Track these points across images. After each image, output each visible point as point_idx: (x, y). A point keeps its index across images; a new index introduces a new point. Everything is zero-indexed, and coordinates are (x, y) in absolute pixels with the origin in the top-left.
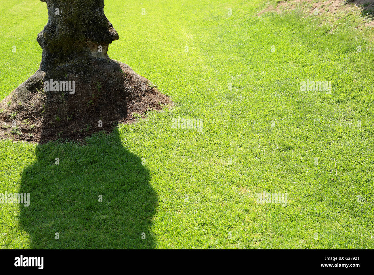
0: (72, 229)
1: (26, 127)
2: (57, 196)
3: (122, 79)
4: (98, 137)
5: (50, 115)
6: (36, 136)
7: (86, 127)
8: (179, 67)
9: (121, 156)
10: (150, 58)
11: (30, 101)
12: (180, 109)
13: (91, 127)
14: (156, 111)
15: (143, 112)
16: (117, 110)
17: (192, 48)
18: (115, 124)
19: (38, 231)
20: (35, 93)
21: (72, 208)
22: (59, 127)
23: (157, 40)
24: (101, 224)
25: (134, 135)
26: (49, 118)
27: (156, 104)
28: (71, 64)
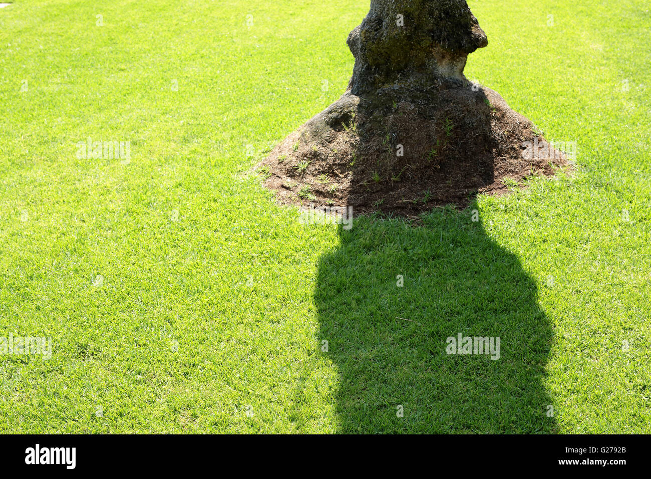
0: (409, 367)
1: (324, 188)
2: (379, 309)
3: (487, 116)
4: (443, 214)
5: (363, 171)
6: (338, 203)
7: (424, 195)
8: (579, 101)
9: (484, 250)
10: (525, 83)
11: (331, 145)
12: (587, 176)
13: (431, 197)
14: (544, 177)
15: (521, 178)
16: (476, 171)
17: (602, 68)
18: (473, 194)
19: (352, 364)
20: (339, 131)
21: (406, 332)
22: (377, 192)
23: (536, 50)
24: (457, 364)
25: (507, 216)
26: (362, 175)
27: (544, 164)
28: (403, 86)
